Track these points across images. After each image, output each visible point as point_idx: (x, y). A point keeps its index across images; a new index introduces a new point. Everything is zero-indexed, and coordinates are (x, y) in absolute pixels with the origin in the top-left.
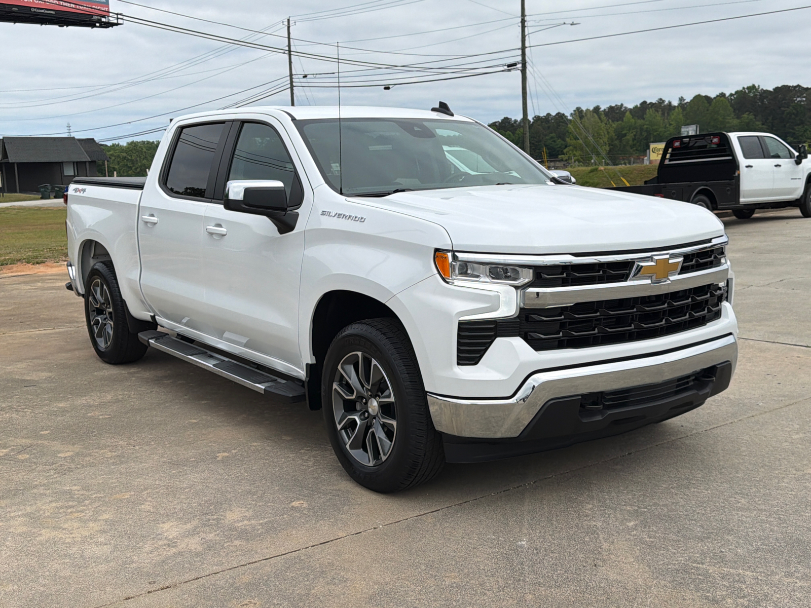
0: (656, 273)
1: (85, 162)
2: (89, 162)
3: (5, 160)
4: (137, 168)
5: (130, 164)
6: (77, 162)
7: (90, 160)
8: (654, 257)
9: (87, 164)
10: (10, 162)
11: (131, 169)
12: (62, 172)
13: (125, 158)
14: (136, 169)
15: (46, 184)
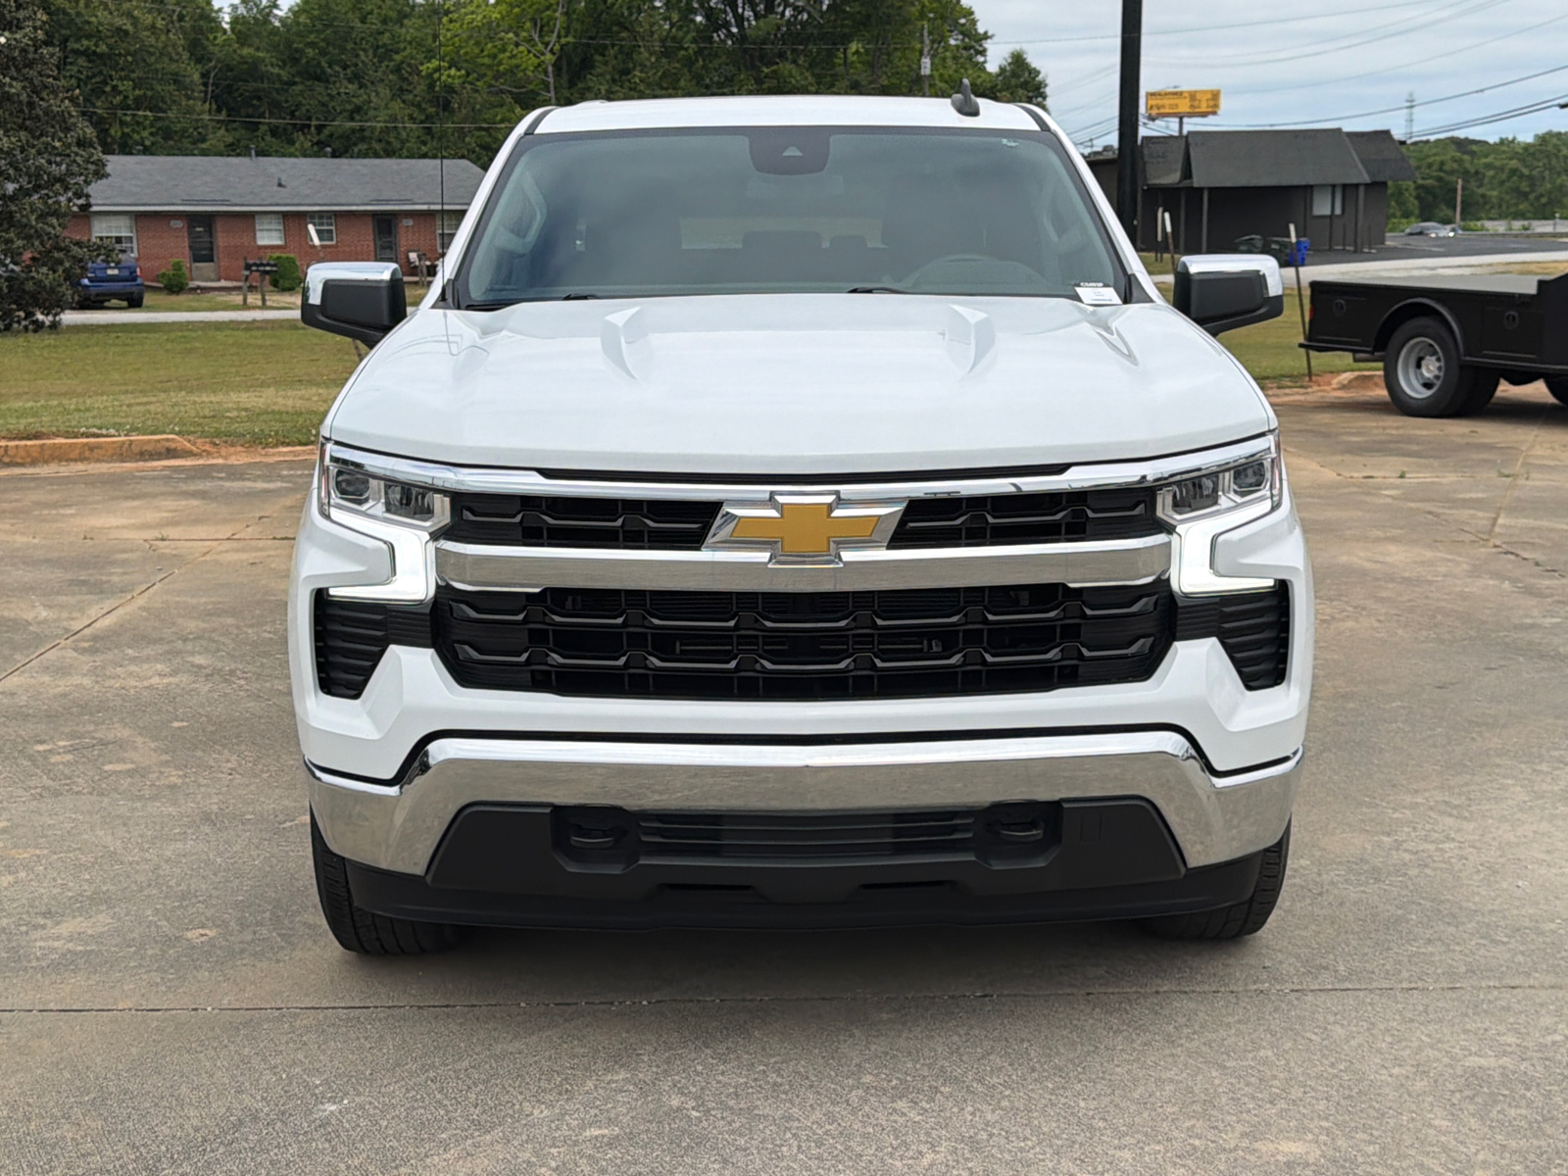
0: (782, 538)
1: (1357, 186)
2: (1366, 185)
3: (1186, 183)
4: (1542, 195)
5: (1524, 186)
6: (1345, 187)
7: (1367, 179)
8: (778, 498)
9: (1362, 190)
10: (1196, 185)
11: (1527, 199)
12: (1308, 205)
13: (1514, 172)
14: (1537, 198)
15: (1253, 236)
